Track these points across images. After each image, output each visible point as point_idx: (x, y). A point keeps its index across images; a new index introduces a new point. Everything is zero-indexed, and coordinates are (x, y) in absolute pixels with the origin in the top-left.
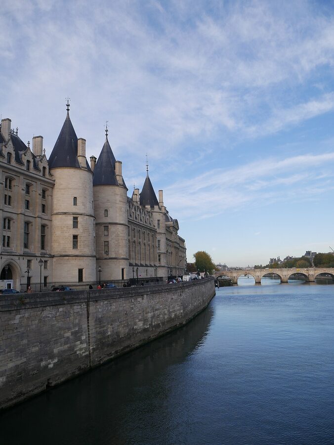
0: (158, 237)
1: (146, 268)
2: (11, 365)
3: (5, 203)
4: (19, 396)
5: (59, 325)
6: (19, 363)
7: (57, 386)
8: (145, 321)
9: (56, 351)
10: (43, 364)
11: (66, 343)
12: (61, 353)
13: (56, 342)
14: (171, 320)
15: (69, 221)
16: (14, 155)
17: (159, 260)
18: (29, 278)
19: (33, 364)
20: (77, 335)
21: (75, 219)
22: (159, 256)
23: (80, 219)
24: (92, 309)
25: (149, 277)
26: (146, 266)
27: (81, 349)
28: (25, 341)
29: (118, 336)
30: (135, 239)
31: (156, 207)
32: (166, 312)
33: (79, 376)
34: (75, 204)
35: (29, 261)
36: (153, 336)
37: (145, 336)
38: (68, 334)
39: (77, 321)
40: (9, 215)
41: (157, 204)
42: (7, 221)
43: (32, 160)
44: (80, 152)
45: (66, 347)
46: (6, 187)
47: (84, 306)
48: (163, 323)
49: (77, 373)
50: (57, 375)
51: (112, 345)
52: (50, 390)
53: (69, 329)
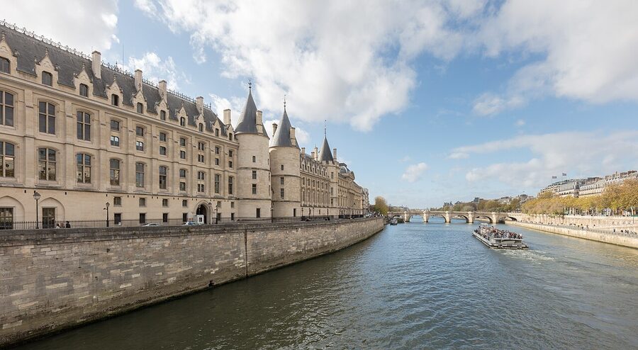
0: (331, 185)
1: (319, 209)
2: (180, 270)
3: (199, 161)
4: (186, 289)
5: (221, 246)
6: (186, 269)
7: (218, 286)
8: (299, 246)
9: (217, 263)
10: (206, 271)
11: (226, 259)
12: (220, 265)
13: (217, 258)
14: (323, 247)
15: (250, 173)
16: (204, 125)
17: (332, 203)
18: (219, 215)
19: (197, 271)
20: (235, 254)
21: (254, 172)
22: (332, 200)
23: (257, 173)
24: (249, 237)
25: (321, 215)
26: (320, 207)
27: (239, 263)
28: (191, 256)
29: (273, 256)
30: (310, 187)
31: (330, 162)
32: (319, 241)
33: (236, 281)
34: (254, 161)
35: (219, 203)
36: (305, 258)
37: (298, 258)
38: (228, 253)
39: (236, 244)
40: (202, 169)
41: (332, 159)
42: (201, 174)
43: (220, 129)
44: (258, 122)
45: (226, 261)
46: (199, 149)
47: (242, 234)
48: (316, 249)
49: (235, 278)
50: (218, 279)
51: (268, 261)
52: (212, 288)
53: (229, 249)
